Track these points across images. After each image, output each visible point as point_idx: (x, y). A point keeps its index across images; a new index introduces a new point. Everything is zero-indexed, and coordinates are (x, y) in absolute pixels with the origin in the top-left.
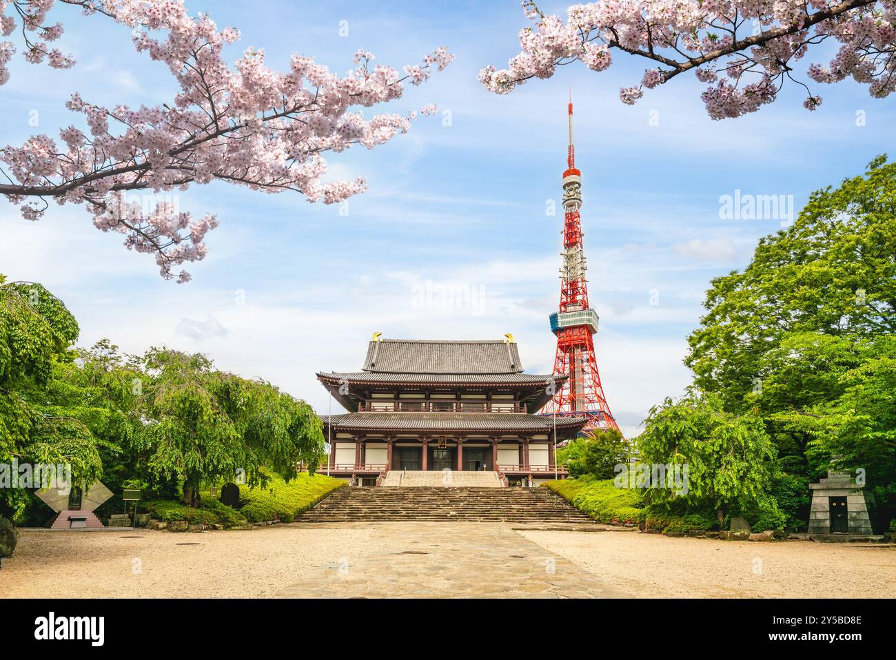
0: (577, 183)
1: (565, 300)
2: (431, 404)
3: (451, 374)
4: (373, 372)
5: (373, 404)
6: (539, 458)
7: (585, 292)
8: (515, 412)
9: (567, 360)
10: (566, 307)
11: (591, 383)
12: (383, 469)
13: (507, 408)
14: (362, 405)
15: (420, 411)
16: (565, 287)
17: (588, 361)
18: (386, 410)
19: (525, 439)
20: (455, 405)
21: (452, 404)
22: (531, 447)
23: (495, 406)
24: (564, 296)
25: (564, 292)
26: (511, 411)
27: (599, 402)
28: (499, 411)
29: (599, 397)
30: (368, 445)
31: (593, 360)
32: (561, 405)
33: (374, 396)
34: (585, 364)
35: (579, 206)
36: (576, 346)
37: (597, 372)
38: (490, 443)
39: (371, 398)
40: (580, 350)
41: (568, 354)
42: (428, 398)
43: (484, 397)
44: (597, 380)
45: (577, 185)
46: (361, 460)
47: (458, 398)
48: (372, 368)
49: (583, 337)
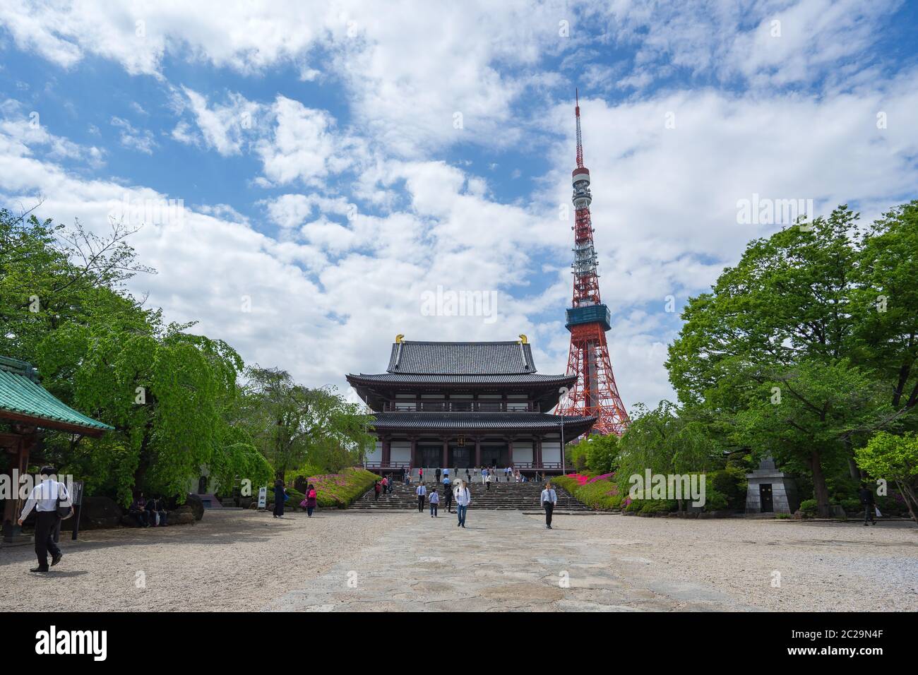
0: (586, 181)
1: (577, 295)
2: (450, 404)
3: (469, 375)
4: (397, 373)
5: (397, 404)
6: (551, 456)
7: (597, 288)
8: (529, 411)
9: (581, 356)
10: (578, 302)
11: (604, 379)
12: (407, 466)
13: (521, 407)
14: (387, 405)
15: (441, 411)
16: (577, 282)
17: (601, 356)
18: (409, 410)
19: (538, 437)
20: (472, 405)
21: (470, 403)
22: (544, 445)
23: (510, 406)
24: (576, 291)
25: (577, 287)
26: (526, 410)
27: (612, 397)
28: (514, 410)
29: (612, 392)
30: (393, 444)
31: (605, 355)
32: (575, 401)
33: (398, 396)
34: (598, 359)
35: (589, 203)
36: (590, 341)
37: (610, 368)
38: (506, 441)
39: (395, 398)
40: (593, 345)
41: (581, 350)
42: (447, 398)
43: (500, 397)
44: (610, 376)
45: (585, 183)
46: (386, 458)
47: (476, 399)
48: (395, 369)
49: (596, 332)
